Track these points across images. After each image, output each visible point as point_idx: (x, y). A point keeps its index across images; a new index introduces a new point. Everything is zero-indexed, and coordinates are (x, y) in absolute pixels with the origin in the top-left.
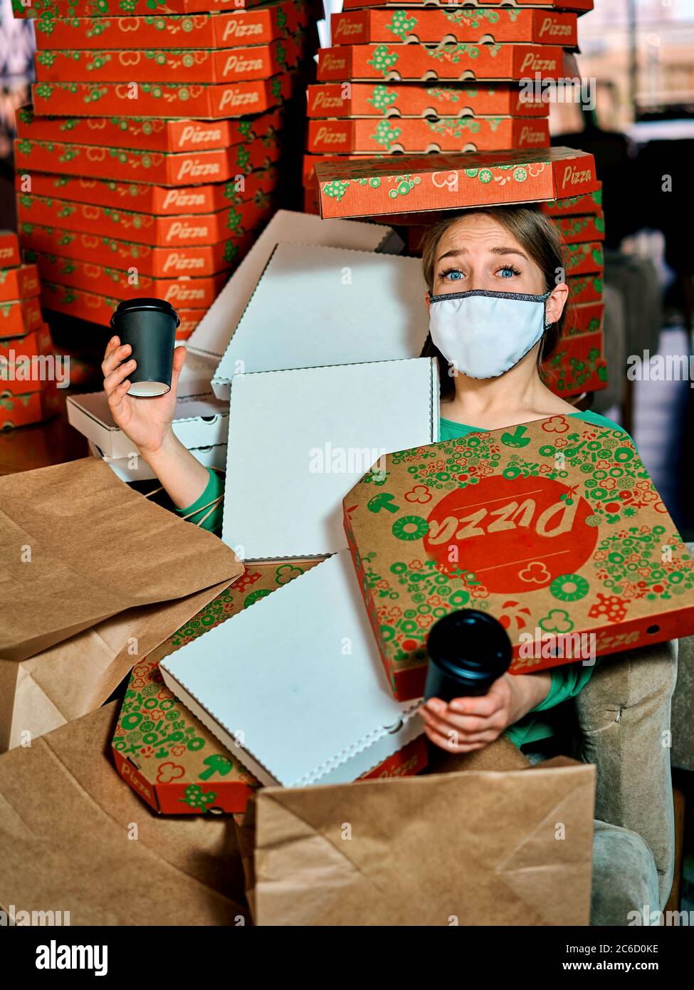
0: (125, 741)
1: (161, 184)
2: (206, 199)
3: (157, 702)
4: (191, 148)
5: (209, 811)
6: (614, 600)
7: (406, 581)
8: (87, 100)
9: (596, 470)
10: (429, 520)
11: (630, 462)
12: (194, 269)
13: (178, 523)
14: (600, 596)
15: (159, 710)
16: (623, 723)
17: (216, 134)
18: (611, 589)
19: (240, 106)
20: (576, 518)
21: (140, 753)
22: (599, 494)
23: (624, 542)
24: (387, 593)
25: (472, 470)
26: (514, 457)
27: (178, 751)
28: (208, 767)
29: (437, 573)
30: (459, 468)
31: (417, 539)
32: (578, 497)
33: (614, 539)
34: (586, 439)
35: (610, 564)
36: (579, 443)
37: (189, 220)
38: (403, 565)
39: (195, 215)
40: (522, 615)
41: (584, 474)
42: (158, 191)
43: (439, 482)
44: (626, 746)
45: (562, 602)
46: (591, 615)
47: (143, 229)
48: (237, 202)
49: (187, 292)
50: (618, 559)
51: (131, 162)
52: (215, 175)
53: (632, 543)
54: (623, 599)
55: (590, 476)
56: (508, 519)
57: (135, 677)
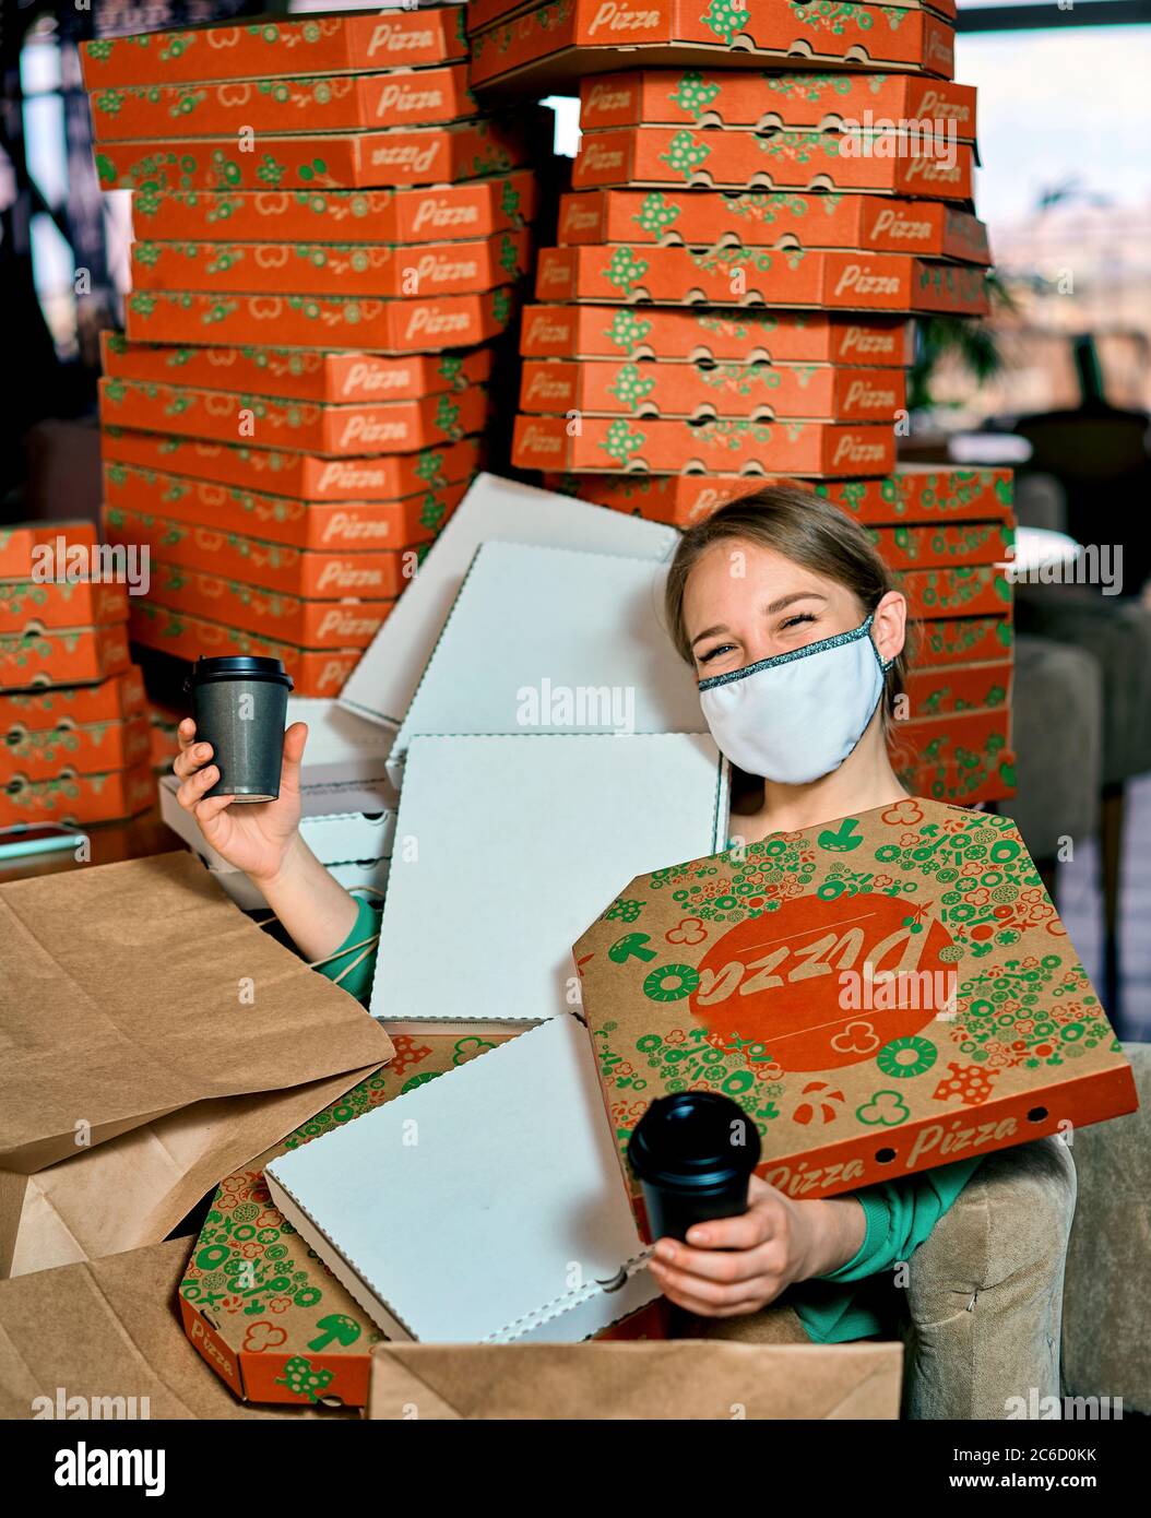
0: (200, 1286)
1: (317, 453)
2: (387, 479)
3: (254, 1231)
4: (362, 399)
5: (320, 1401)
6: (975, 1072)
7: (659, 1061)
8: (207, 319)
9: (961, 877)
10: (700, 969)
11: (1015, 861)
12: (366, 587)
13: (301, 973)
14: (953, 1067)
15: (257, 1242)
16: (980, 1314)
17: (404, 377)
18: (970, 1055)
19: (441, 333)
20: (925, 951)
21: (221, 1305)
22: (963, 913)
23: (996, 985)
24: (629, 1081)
25: (771, 890)
26: (836, 866)
27: (280, 1306)
28: (323, 1332)
29: (707, 1046)
30: (751, 888)
31: (680, 998)
32: (931, 920)
33: (981, 979)
34: (949, 831)
35: (972, 1018)
36: (938, 838)
37: (359, 511)
38: (655, 1038)
39: (371, 502)
40: (830, 1102)
41: (943, 885)
42: (312, 464)
43: (720, 912)
44: (980, 1349)
45: (893, 1079)
46: (937, 1096)
47: (288, 522)
48: (438, 485)
49: (353, 623)
50: (983, 1010)
51: (272, 416)
52: (400, 441)
53: (1007, 983)
54: (989, 1069)
55: (951, 887)
56: (821, 960)
57: (224, 1192)
